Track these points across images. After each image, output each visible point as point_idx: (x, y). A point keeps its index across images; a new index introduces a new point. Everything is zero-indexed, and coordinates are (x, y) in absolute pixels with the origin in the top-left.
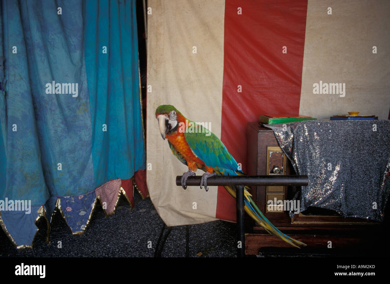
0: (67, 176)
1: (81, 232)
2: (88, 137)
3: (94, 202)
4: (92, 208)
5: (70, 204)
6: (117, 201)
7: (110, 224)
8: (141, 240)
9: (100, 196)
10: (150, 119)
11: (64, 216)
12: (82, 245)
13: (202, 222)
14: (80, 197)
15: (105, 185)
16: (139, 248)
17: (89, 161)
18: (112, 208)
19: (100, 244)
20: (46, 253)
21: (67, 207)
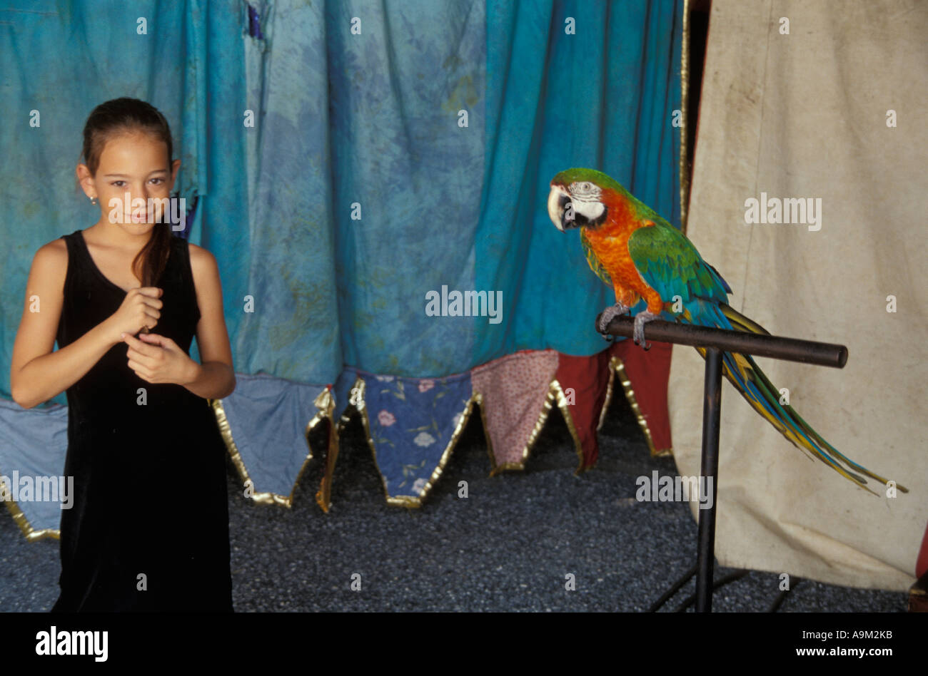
0: (394, 311)
1: (414, 500)
2: (467, 192)
3: (462, 410)
4: (454, 429)
5: (390, 404)
6: (539, 426)
7: (522, 516)
8: (607, 579)
9: (485, 395)
10: (710, 146)
11: (370, 438)
12: (422, 551)
13: (864, 583)
14: (425, 385)
15: (503, 364)
16: (594, 596)
17: (462, 270)
18: (517, 448)
19: (476, 561)
20: (321, 545)
21: (380, 410)
